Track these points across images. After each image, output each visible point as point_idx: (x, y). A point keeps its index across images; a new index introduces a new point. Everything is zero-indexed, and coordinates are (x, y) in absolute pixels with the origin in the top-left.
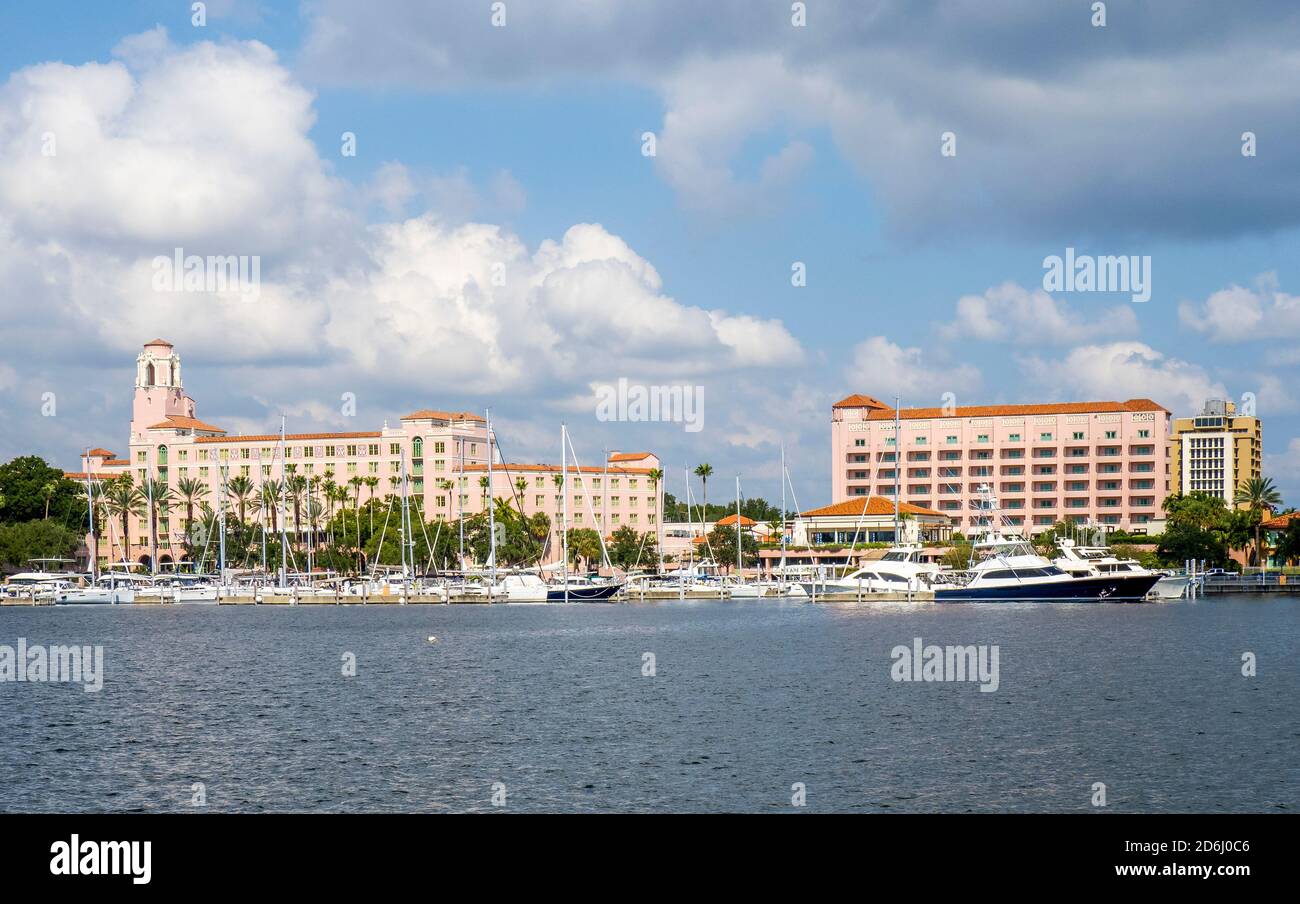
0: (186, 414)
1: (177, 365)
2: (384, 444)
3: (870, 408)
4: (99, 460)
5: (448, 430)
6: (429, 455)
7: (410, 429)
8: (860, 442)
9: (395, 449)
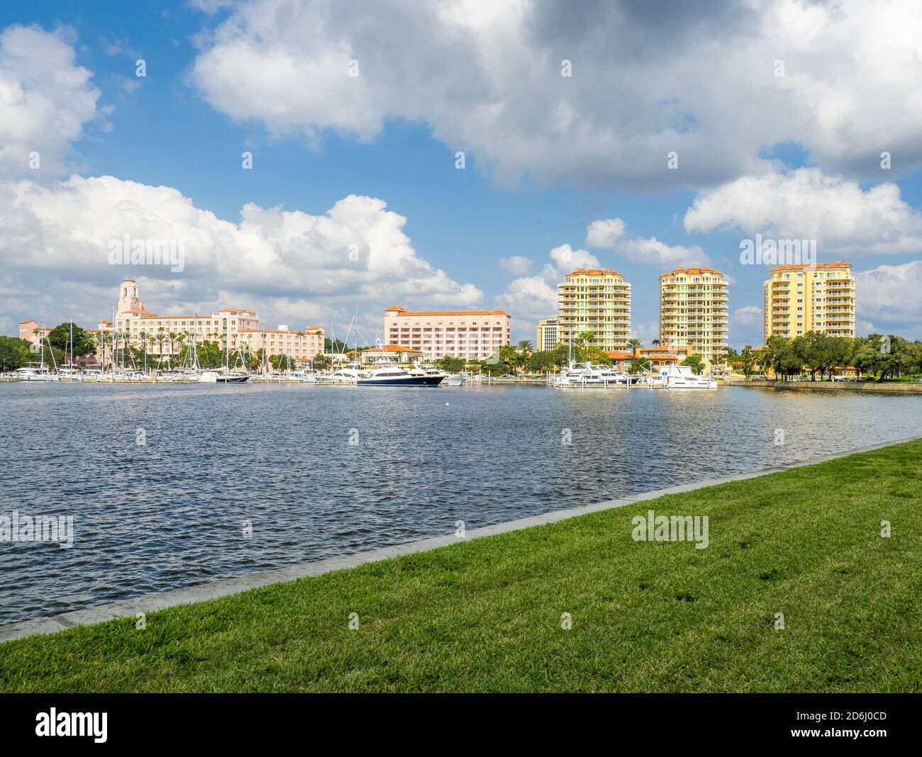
0: (140, 308)
1: (137, 289)
2: (212, 321)
3: (399, 312)
4: (105, 325)
5: (237, 316)
6: (229, 325)
7: (222, 315)
8: (395, 324)
9: (216, 323)
